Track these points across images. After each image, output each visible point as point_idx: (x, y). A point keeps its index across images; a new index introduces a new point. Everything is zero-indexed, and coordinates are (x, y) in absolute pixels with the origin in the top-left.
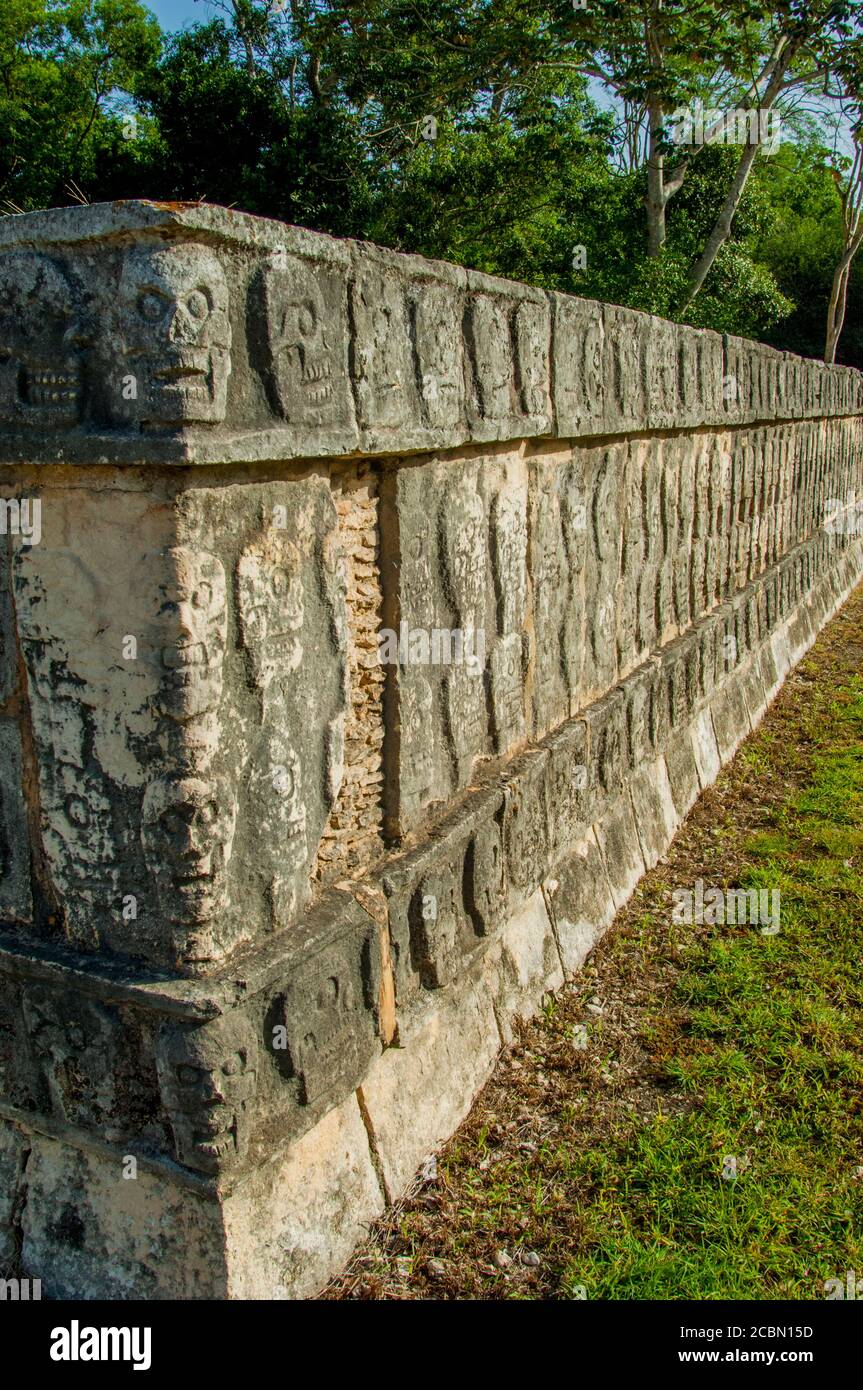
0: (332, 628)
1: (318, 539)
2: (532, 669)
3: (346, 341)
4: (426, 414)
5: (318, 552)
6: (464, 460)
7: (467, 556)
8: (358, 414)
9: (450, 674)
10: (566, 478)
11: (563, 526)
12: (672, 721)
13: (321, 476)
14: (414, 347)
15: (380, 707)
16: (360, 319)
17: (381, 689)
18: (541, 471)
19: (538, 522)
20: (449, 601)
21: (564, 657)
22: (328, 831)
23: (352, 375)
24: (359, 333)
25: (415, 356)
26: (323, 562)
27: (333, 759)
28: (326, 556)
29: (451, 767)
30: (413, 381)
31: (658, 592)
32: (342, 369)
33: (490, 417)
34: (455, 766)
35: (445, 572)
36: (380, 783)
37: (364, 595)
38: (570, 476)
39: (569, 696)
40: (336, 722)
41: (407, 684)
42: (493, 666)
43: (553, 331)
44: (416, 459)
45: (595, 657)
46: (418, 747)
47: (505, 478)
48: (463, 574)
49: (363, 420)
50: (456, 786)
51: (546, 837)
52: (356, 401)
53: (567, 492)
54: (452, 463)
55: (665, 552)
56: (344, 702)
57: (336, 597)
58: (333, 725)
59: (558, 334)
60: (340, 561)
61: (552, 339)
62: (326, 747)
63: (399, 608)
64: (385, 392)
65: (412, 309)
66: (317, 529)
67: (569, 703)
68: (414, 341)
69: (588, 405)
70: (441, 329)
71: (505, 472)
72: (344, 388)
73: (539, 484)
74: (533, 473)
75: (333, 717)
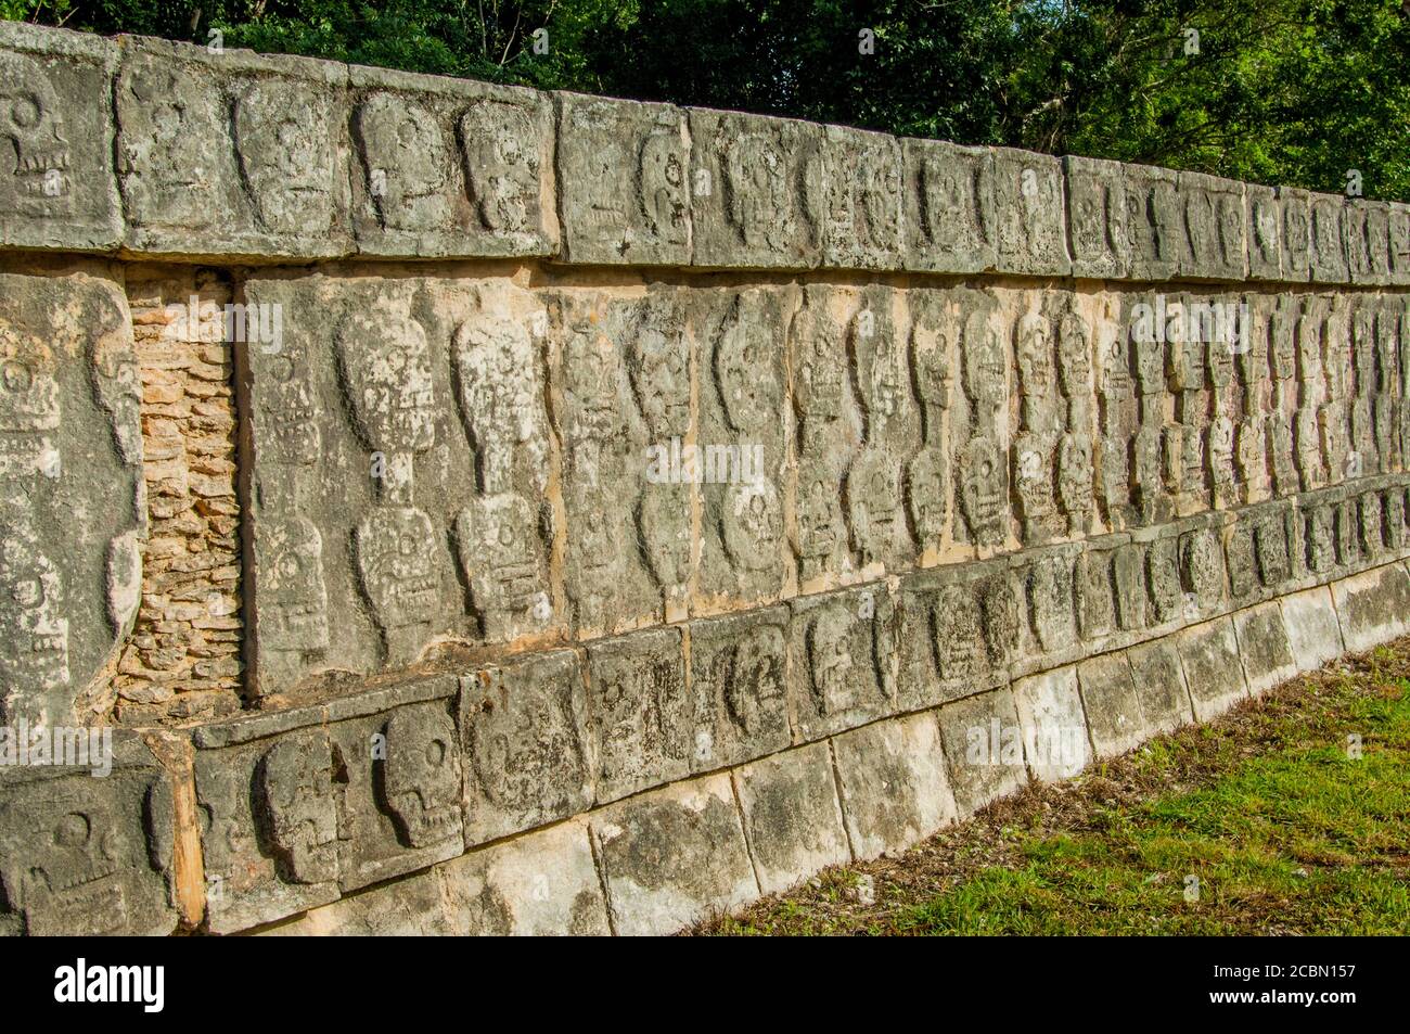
0: (114, 437)
1: (89, 340)
2: (560, 545)
3: (108, 135)
4: (259, 217)
5: (88, 352)
6: (381, 279)
7: (391, 388)
8: (125, 211)
9: (363, 524)
10: (637, 319)
11: (631, 378)
12: (939, 670)
13: (92, 274)
14: (235, 145)
15: (232, 543)
16: (129, 113)
17: (234, 523)
18: (569, 305)
19: (565, 365)
20: (360, 438)
21: (644, 543)
22: (136, 667)
23: (116, 170)
24: (124, 127)
25: (237, 155)
26: (94, 364)
27: (115, 579)
28: (99, 359)
29: (376, 636)
30: (236, 182)
31: (907, 491)
32: (100, 162)
33: (398, 227)
34: (383, 636)
35: (347, 402)
36: (236, 631)
37: (199, 414)
38: (644, 317)
39: (662, 595)
40: (121, 539)
41: (269, 520)
42: (460, 527)
43: (557, 137)
44: (278, 271)
45: (728, 555)
46: (294, 596)
47: (479, 306)
48: (383, 407)
49: (131, 217)
50: (386, 661)
51: (581, 758)
52: (123, 197)
53: (637, 336)
54: (355, 280)
55: (924, 440)
56: (137, 519)
57: (120, 405)
58: (117, 543)
59: (566, 141)
60: (124, 367)
61: (557, 146)
62: (106, 565)
63: (251, 433)
64: (173, 189)
65: (231, 106)
66: (89, 330)
67: (664, 605)
68: (235, 139)
69: (654, 228)
70: (286, 127)
71: (478, 300)
72: (104, 183)
73: (566, 320)
74: (553, 308)
75: (119, 533)
